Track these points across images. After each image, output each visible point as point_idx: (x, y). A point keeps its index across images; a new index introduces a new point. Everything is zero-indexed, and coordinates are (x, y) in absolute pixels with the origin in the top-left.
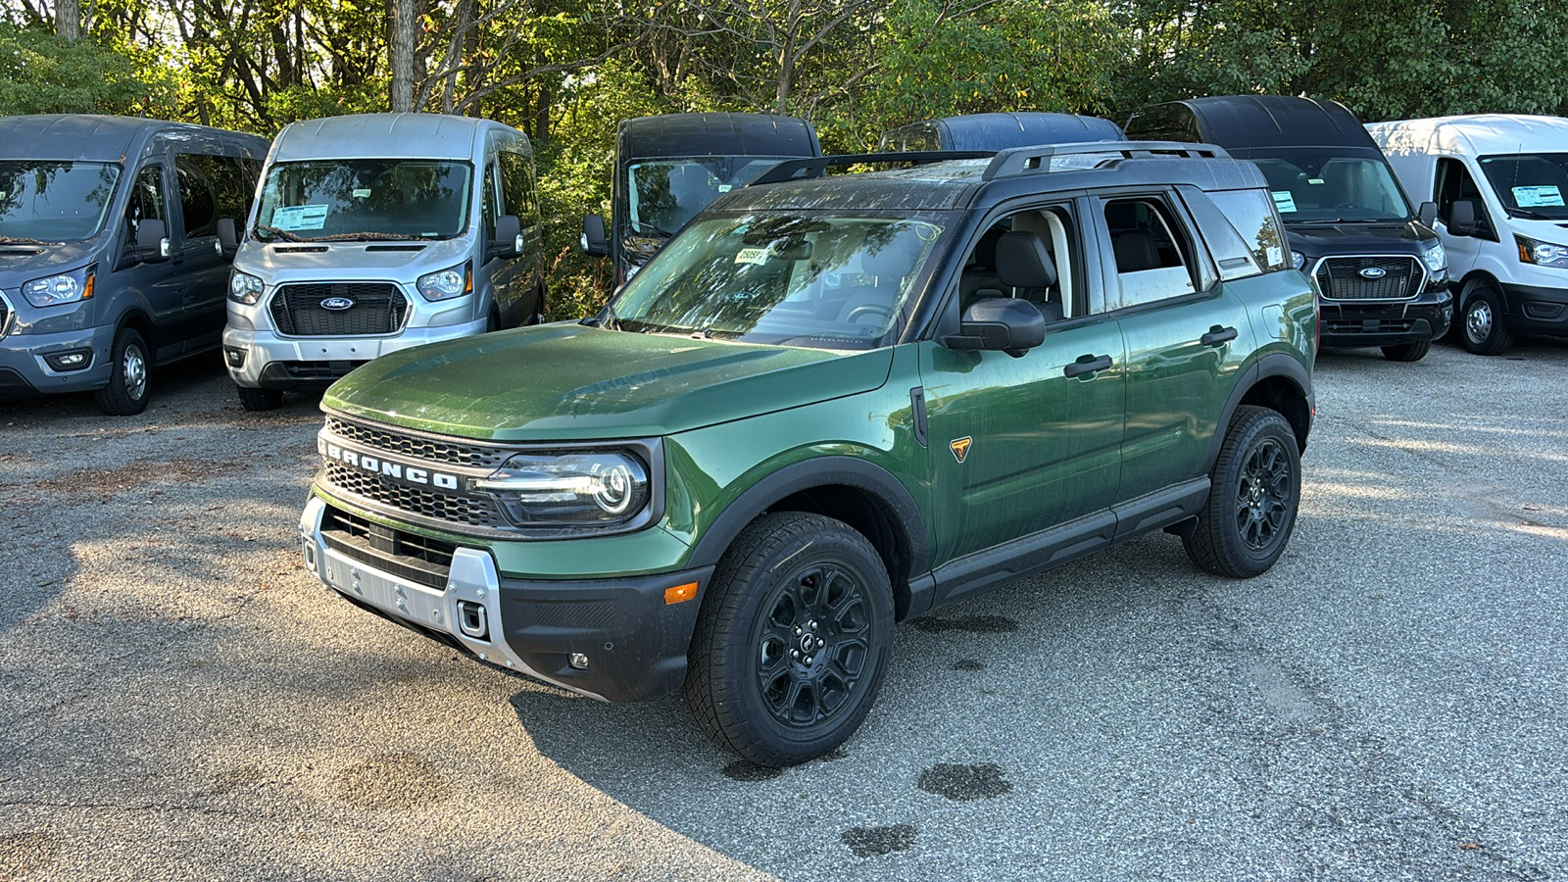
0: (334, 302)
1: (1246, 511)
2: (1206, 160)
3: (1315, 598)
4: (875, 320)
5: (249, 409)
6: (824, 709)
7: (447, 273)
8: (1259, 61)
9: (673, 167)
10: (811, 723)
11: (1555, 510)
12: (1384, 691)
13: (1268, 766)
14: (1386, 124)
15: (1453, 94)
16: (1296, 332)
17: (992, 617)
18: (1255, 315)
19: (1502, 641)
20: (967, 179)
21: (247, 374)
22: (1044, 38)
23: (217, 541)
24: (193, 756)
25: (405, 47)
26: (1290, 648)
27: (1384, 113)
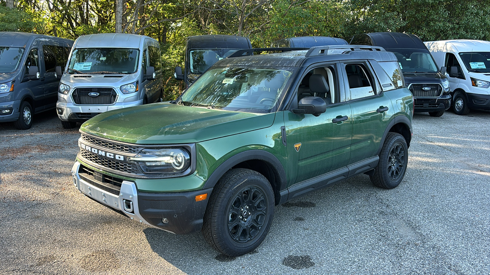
0: (92, 94)
1: (390, 167)
2: (378, 52)
3: (413, 196)
4: (269, 104)
5: (65, 128)
6: (251, 236)
7: (130, 85)
8: (390, 22)
9: (204, 52)
10: (246, 241)
11: (488, 166)
12: (438, 229)
13: (401, 257)
14: (430, 42)
15: (450, 33)
16: (406, 108)
17: (307, 202)
18: (394, 103)
19: (476, 212)
20: (300, 57)
21: (64, 117)
22: (323, 13)
23: (49, 173)
24: (32, 251)
25: (120, 12)
26: (406, 214)
27: (429, 39)
